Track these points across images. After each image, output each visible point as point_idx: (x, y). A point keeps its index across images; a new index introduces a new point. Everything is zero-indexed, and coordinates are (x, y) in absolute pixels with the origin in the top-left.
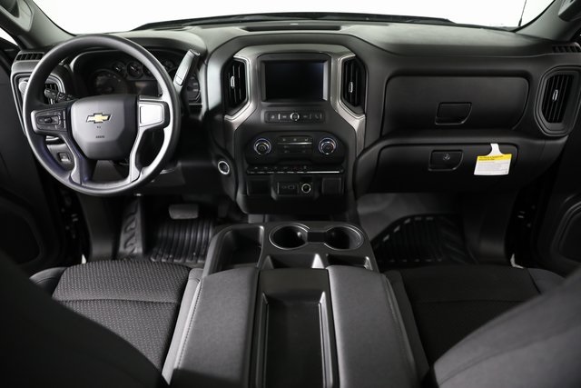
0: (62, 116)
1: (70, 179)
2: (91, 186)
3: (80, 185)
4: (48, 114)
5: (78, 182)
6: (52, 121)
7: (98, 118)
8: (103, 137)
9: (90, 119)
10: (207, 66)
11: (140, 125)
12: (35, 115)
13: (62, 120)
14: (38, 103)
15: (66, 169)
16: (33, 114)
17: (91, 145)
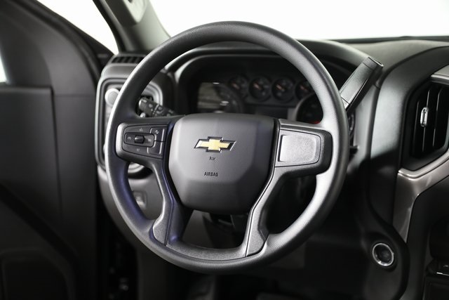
0: (159, 136)
1: (151, 232)
2: (179, 251)
3: (163, 246)
4: (141, 130)
5: (161, 240)
6: (144, 141)
7: (214, 145)
8: (216, 175)
9: (201, 144)
10: (378, 90)
11: (277, 164)
12: (124, 130)
13: (159, 141)
14: (132, 113)
15: (147, 216)
16: (120, 128)
17: (194, 185)
